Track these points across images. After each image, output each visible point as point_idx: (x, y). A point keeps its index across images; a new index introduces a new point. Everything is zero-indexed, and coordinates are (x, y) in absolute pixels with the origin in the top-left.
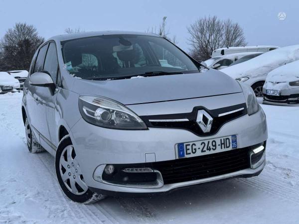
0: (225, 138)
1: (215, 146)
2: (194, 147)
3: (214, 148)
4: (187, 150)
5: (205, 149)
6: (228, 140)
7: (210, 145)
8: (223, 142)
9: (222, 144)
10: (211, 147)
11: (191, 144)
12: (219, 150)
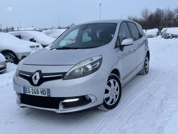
0: (43, 89)
1: (38, 92)
2: (29, 90)
3: (38, 93)
4: (27, 90)
5: (34, 92)
6: (44, 91)
7: (36, 91)
8: (42, 91)
9: (41, 92)
10: (36, 92)
11: (28, 88)
12: (40, 95)
